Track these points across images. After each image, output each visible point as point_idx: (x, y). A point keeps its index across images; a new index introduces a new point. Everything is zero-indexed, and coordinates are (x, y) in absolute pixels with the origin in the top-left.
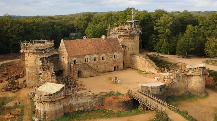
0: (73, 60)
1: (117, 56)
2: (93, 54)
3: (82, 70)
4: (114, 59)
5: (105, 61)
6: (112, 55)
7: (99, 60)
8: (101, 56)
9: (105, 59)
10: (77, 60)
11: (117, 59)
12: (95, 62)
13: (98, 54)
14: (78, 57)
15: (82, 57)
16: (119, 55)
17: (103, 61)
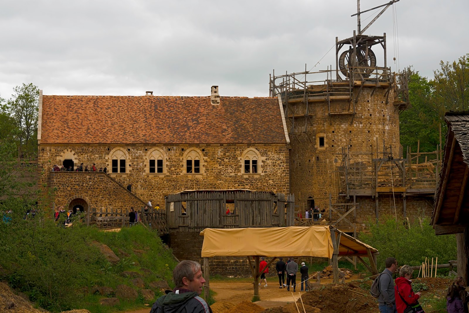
0: (58, 158)
1: (260, 164)
2: (147, 145)
3: (87, 199)
4: (246, 176)
5: (198, 176)
6: (235, 157)
7: (171, 172)
8: (182, 155)
9: (202, 170)
10: (75, 161)
11: (256, 176)
12: (156, 178)
13: (169, 146)
14: (83, 152)
15: (100, 153)
16: (269, 162)
17: (190, 176)
